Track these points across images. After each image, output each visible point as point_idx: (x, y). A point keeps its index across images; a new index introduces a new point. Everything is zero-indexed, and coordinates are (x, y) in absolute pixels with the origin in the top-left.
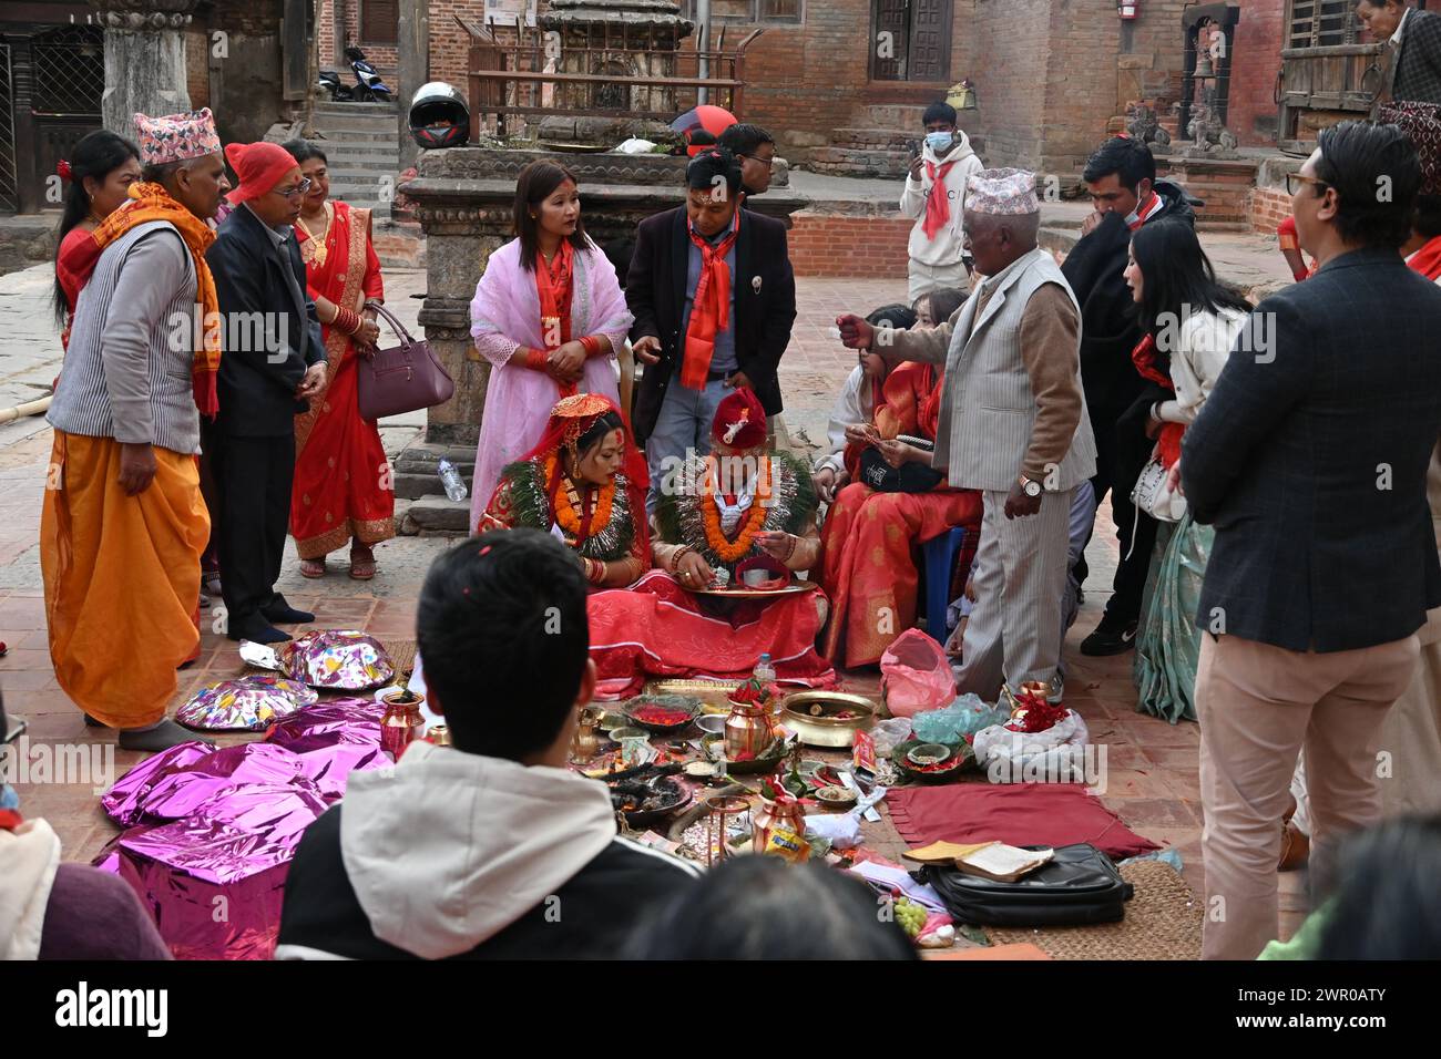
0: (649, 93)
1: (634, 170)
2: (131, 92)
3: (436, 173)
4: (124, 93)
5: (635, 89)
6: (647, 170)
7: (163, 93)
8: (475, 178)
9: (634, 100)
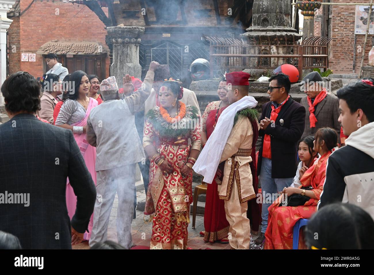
0: (278, 61)
1: (259, 87)
2: (119, 64)
3: (194, 89)
4: (117, 64)
5: (272, 59)
6: (263, 87)
7: (127, 64)
8: (207, 90)
9: (272, 63)
